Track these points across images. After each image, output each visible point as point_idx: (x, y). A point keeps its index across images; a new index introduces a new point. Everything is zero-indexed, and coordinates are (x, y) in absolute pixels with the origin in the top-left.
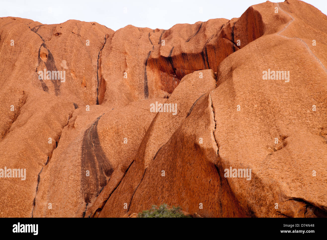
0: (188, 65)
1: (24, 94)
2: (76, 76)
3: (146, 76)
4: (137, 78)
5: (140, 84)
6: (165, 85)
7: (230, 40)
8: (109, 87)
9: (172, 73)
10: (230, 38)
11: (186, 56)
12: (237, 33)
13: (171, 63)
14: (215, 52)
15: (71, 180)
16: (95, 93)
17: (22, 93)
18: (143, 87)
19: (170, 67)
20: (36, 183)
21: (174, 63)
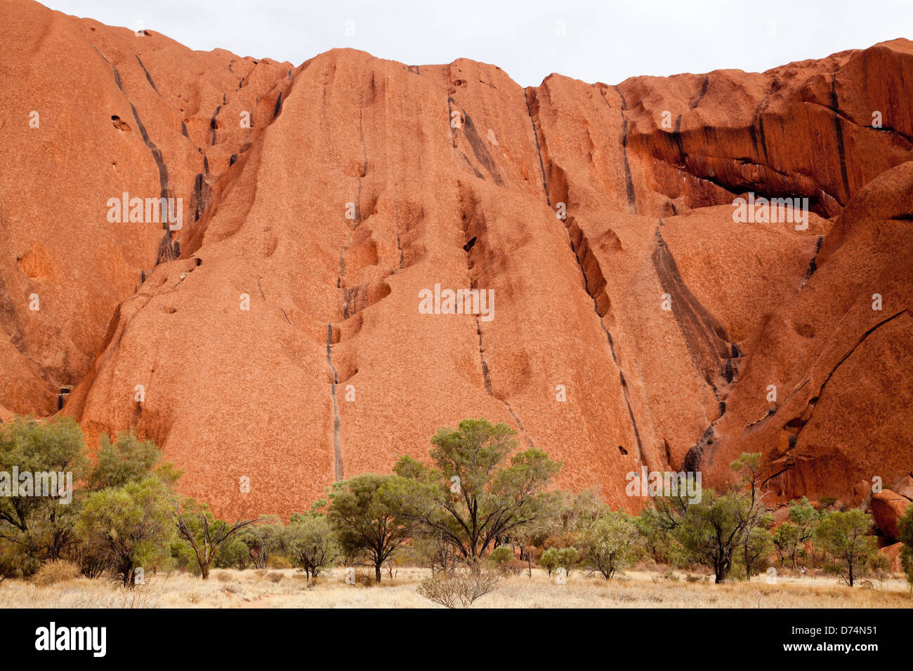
0: (716, 148)
1: (460, 185)
2: (512, 160)
3: (628, 165)
4: (612, 168)
5: (619, 179)
6: (663, 183)
7: (824, 106)
8: (574, 182)
9: (677, 162)
10: (827, 102)
11: (713, 133)
12: (843, 94)
13: (678, 144)
14: (783, 128)
15: (669, 343)
16: (543, 191)
17: (457, 184)
18: (625, 184)
19: (675, 150)
20: (608, 346)
21: (684, 145)
